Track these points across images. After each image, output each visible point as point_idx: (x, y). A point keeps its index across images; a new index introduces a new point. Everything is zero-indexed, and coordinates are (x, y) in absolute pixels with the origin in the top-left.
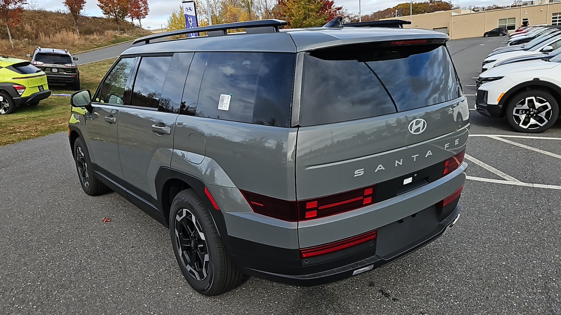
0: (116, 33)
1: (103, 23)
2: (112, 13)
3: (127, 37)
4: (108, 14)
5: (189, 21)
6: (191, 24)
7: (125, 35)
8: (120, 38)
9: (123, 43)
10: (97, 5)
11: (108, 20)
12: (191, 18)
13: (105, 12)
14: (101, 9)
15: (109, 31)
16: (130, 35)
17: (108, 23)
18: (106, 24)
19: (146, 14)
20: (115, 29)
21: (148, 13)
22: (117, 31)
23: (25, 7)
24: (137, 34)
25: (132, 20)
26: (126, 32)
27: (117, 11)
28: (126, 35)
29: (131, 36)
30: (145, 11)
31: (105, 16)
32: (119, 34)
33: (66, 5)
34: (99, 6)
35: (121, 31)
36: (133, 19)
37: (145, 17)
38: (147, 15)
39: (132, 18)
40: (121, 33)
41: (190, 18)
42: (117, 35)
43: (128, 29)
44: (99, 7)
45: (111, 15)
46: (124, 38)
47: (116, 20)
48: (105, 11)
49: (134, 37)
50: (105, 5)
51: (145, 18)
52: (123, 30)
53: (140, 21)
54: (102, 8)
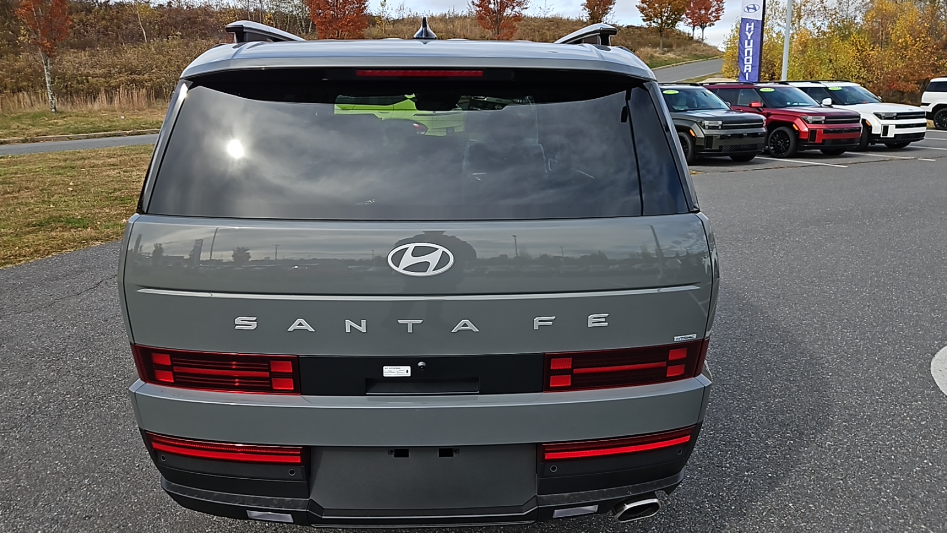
0: (655, 52)
1: (640, 35)
2: (655, 20)
3: (672, 58)
4: (650, 20)
5: (747, 29)
6: (749, 35)
7: (669, 54)
8: (658, 59)
9: (661, 69)
10: (637, 6)
11: (649, 30)
12: (753, 24)
13: (645, 18)
14: (641, 12)
15: (646, 47)
16: (678, 56)
17: (648, 35)
18: (645, 37)
19: (717, 18)
20: (655, 45)
21: (720, 18)
22: (658, 49)
23: (528, 13)
24: (691, 53)
25: (693, 30)
26: (673, 50)
27: (666, 14)
28: (671, 55)
29: (678, 58)
30: (717, 14)
31: (644, 24)
32: (659, 54)
33: (585, 9)
34: (639, 7)
35: (665, 49)
36: (696, 28)
37: (713, 25)
38: (718, 21)
39: (694, 27)
40: (665, 51)
41: (750, 25)
42: (657, 55)
43: (679, 46)
44: (638, 10)
45: (654, 22)
46: (666, 59)
47: (660, 30)
48: (645, 16)
49: (684, 58)
50: (648, 5)
51: (712, 27)
52: (669, 47)
53: (703, 31)
54: (642, 10)
